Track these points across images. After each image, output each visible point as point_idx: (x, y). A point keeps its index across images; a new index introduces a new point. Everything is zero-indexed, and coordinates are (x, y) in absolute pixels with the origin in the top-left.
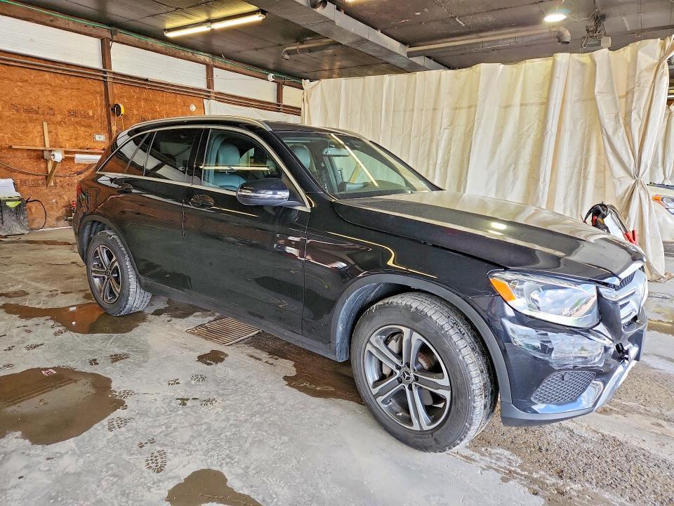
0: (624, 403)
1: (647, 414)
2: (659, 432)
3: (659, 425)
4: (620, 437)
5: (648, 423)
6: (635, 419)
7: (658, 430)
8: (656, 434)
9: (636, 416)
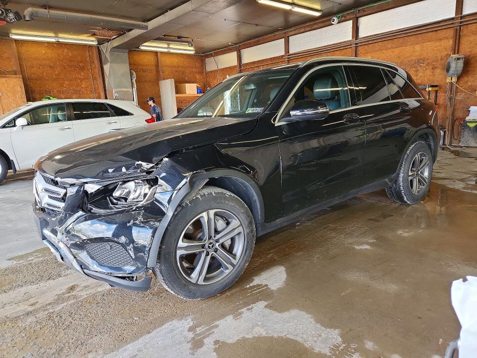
0: (65, 304)
1: (44, 308)
2: (30, 300)
3: (32, 305)
4: (51, 282)
5: (40, 301)
6: (50, 297)
7: (32, 301)
8: (32, 298)
9: (50, 300)
